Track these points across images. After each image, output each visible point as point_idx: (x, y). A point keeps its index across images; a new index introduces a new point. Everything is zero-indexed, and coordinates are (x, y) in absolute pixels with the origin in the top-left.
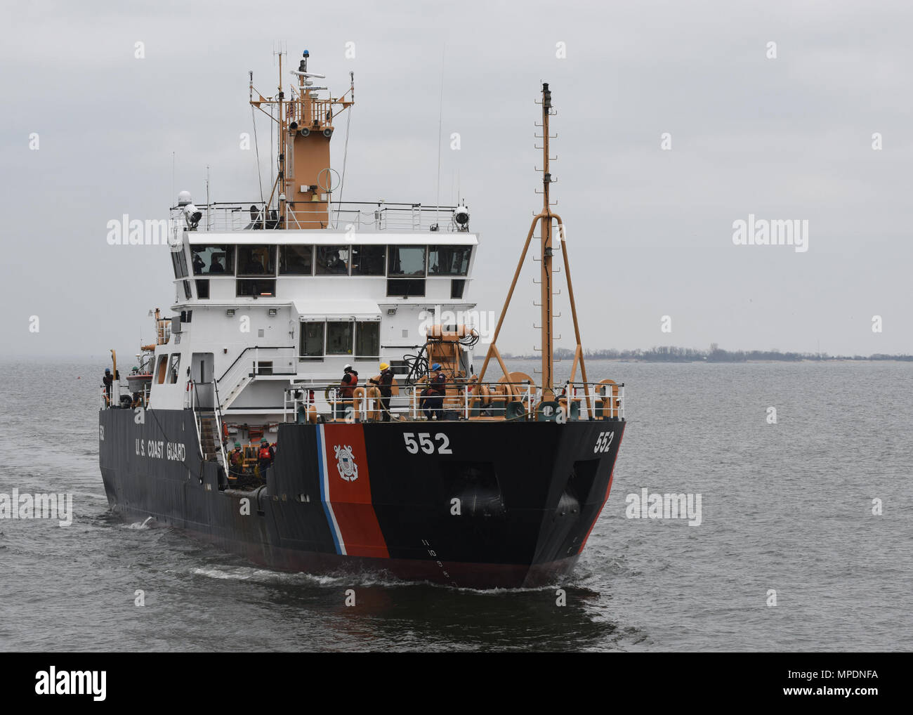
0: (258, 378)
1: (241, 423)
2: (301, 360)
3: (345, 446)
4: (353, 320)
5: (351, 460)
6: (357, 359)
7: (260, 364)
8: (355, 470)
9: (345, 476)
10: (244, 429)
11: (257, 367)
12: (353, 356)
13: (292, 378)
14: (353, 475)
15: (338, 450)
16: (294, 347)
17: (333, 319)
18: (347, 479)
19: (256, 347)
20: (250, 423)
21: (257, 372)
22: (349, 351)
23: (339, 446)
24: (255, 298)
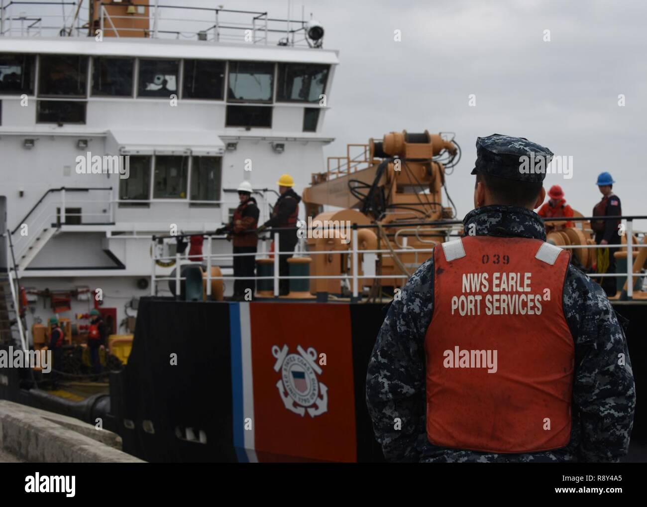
0: (65, 228)
1: (41, 288)
2: (122, 205)
3: (300, 349)
4: (188, 154)
5: (313, 376)
6: (192, 205)
7: (68, 211)
8: (321, 396)
9: (295, 404)
10: (45, 295)
11: (63, 215)
12: (188, 200)
13: (108, 230)
14: (315, 406)
15: (281, 355)
16: (111, 189)
17: (163, 152)
18: (301, 411)
19: (63, 188)
20: (53, 288)
21: (63, 220)
22: (182, 194)
23: (286, 349)
24: (60, 125)
